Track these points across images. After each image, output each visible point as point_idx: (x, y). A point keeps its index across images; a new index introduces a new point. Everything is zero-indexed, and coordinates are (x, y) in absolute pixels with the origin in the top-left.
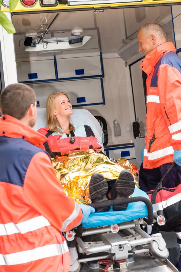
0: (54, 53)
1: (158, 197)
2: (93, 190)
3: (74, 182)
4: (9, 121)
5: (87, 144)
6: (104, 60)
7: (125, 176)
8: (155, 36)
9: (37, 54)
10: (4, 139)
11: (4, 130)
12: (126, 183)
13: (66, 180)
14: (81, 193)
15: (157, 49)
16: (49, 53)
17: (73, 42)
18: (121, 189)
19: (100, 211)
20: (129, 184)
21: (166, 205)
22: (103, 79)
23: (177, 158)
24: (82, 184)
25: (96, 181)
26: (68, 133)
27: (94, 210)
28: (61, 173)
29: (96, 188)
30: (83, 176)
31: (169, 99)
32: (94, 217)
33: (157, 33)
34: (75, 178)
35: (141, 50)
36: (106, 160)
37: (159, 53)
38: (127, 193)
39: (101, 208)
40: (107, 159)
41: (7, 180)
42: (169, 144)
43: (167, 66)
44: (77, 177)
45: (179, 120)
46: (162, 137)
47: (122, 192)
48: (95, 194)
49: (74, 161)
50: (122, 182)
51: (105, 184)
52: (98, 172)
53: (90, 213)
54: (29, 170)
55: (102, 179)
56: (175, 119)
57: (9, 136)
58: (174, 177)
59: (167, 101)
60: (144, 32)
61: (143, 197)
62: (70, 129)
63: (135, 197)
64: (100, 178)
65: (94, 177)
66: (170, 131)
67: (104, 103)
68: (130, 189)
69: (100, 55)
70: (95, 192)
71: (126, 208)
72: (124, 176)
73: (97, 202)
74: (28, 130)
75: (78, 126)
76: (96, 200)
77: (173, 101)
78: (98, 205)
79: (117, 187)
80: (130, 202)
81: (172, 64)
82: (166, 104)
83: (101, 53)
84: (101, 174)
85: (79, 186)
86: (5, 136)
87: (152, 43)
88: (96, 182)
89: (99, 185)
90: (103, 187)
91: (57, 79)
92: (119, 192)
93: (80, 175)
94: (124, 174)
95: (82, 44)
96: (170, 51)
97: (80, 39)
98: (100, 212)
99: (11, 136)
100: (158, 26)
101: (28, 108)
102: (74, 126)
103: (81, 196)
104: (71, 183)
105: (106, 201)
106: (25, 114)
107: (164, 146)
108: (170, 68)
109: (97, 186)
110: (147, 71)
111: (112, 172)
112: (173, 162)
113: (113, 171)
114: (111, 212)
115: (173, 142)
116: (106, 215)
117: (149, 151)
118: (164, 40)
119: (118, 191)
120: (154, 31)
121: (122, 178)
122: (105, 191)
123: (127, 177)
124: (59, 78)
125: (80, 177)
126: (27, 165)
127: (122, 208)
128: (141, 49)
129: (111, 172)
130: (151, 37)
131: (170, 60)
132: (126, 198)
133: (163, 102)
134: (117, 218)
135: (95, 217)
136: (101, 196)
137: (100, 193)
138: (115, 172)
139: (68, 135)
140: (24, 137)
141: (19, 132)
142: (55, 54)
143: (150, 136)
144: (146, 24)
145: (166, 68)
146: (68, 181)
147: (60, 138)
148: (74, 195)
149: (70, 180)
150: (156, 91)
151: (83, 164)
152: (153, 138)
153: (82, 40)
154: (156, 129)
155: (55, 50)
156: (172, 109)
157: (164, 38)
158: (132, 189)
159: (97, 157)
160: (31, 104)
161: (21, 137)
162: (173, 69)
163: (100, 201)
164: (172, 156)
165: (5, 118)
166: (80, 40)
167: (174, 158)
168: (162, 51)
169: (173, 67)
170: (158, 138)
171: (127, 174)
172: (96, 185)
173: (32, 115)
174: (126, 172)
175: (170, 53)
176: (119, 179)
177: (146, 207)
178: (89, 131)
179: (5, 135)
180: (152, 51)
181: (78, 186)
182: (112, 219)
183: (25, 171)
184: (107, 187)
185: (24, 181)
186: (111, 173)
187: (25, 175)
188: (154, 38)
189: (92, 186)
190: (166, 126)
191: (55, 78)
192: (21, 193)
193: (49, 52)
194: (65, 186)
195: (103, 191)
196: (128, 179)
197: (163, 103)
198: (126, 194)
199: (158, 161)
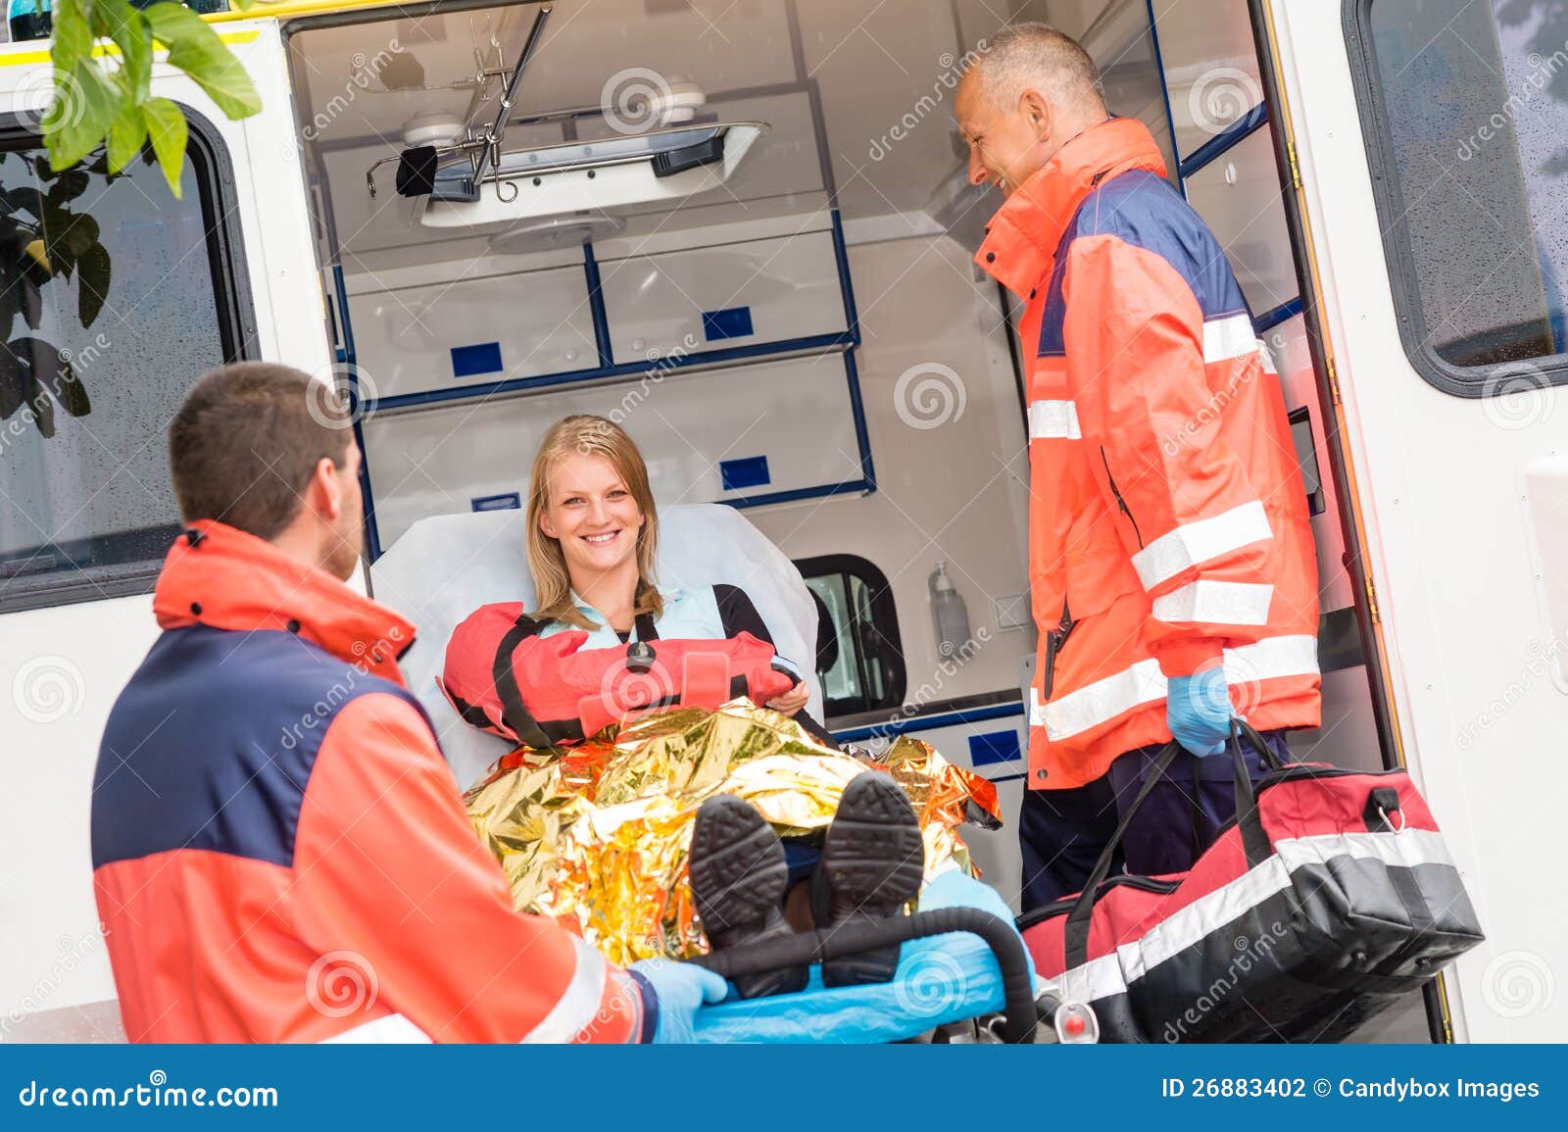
0: (586, 227)
1: (1097, 927)
2: (710, 881)
3: (617, 852)
4: (218, 551)
5: (719, 671)
6: (849, 252)
7: (870, 803)
8: (1043, 94)
9: (490, 240)
10: (200, 638)
11: (194, 596)
12: (875, 836)
13: (576, 845)
14: (657, 906)
15: (1058, 163)
16: (554, 233)
17: (674, 163)
18: (856, 869)
19: (754, 990)
20: (891, 845)
21: (1137, 965)
22: (856, 353)
23: (1184, 718)
24: (658, 863)
25: (722, 835)
26: (623, 628)
27: (719, 986)
28: (562, 816)
29: (725, 871)
30: (665, 821)
31: (1126, 412)
32: (723, 1024)
33: (1052, 81)
34: (621, 831)
35: (983, 175)
36: (789, 739)
37: (1069, 180)
38: (885, 889)
39: (758, 973)
40: (798, 735)
41: (216, 837)
42: (1143, 646)
43: (1109, 241)
44: (630, 824)
45: (1180, 520)
46: (1107, 611)
47: (861, 887)
48: (721, 902)
49: (639, 758)
50: (853, 834)
51: (768, 850)
52: (740, 794)
53: (697, 1002)
54: (316, 784)
55: (750, 824)
56: (1161, 515)
57: (222, 623)
58: (1182, 819)
59: (1117, 424)
60: (987, 81)
61: (974, 910)
62: (637, 605)
63: (934, 912)
64: (742, 821)
65: (711, 814)
66: (1143, 581)
67: (866, 485)
68: (901, 871)
69: (831, 226)
70: (720, 895)
71: (889, 970)
72: (863, 802)
73: (736, 946)
74: (315, 586)
75: (681, 592)
76: (733, 935)
77: (1146, 421)
78: (741, 960)
79: (831, 864)
80: (907, 939)
81: (1133, 233)
82: (1109, 439)
83: (836, 217)
84: (749, 801)
85: (644, 872)
86: (202, 627)
87: (1031, 135)
88: (721, 842)
89: (739, 856)
90: (763, 868)
91: (608, 370)
92: (844, 887)
93: (646, 816)
94: (862, 792)
95: (722, 170)
96: (1129, 164)
97: (709, 145)
98: (756, 996)
99: (235, 622)
100: (1058, 41)
101: (304, 479)
102: (661, 593)
103: (656, 921)
104: (601, 860)
105: (782, 936)
106: (294, 510)
107: (1118, 662)
108: (1123, 254)
109: (727, 862)
110: (1016, 279)
111: (812, 790)
112: (1169, 740)
113: (816, 786)
114: (816, 995)
115: (1155, 636)
116: (789, 1013)
117: (1048, 695)
118: (1095, 113)
119: (842, 882)
120: (1039, 71)
121: (851, 811)
122: (774, 888)
123: (878, 805)
124: (619, 359)
125: (647, 825)
126: (306, 756)
127: (865, 972)
128: (983, 171)
129: (808, 794)
130: (1026, 105)
131: (1126, 214)
132: (886, 916)
133: (1095, 430)
134: (845, 1022)
135: (731, 1024)
136: (755, 914)
137: (748, 895)
138: (827, 789)
139: (623, 636)
140: (295, 625)
141: (268, 600)
142: (587, 233)
143: (1048, 617)
144: (996, 37)
145: (1102, 254)
146: (586, 849)
147: (580, 649)
148: (622, 921)
149: (597, 842)
150: (1060, 377)
151: (680, 769)
152: (1062, 622)
153: (723, 147)
154: (1074, 572)
155: (586, 212)
156: (1142, 463)
157: (1094, 100)
158: (910, 866)
159: (746, 727)
160: (323, 456)
161: (283, 625)
162: (1140, 260)
163: (753, 939)
164: (1160, 707)
165: (200, 536)
166: (712, 152)
167: (1168, 716)
168: (1086, 167)
169: (1140, 245)
170: (1085, 619)
171: (876, 791)
172: (724, 859)
173: (331, 516)
174: (872, 783)
175: (1130, 174)
176: (840, 816)
177: (994, 960)
178: (736, 609)
179: (203, 618)
180: (1029, 174)
181: (638, 869)
182: (816, 1030)
183: (299, 788)
184: (783, 866)
185: (293, 838)
186: (806, 797)
187: (298, 807)
188: (1042, 106)
189: (703, 863)
190: (1124, 555)
191: (594, 363)
192: (284, 896)
193: (556, 223)
194: (573, 877)
195: (764, 887)
196: (884, 816)
197: (1097, 437)
198: (884, 895)
199: (1097, 740)
